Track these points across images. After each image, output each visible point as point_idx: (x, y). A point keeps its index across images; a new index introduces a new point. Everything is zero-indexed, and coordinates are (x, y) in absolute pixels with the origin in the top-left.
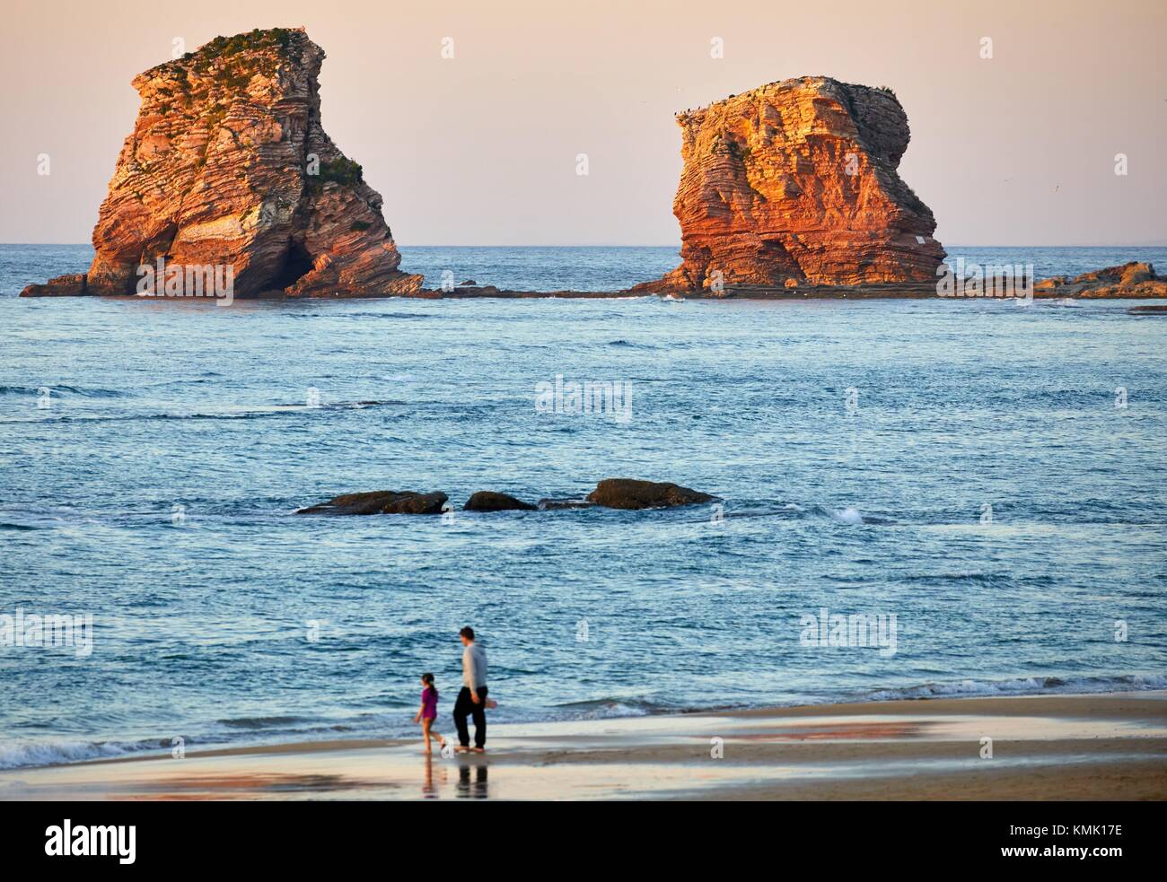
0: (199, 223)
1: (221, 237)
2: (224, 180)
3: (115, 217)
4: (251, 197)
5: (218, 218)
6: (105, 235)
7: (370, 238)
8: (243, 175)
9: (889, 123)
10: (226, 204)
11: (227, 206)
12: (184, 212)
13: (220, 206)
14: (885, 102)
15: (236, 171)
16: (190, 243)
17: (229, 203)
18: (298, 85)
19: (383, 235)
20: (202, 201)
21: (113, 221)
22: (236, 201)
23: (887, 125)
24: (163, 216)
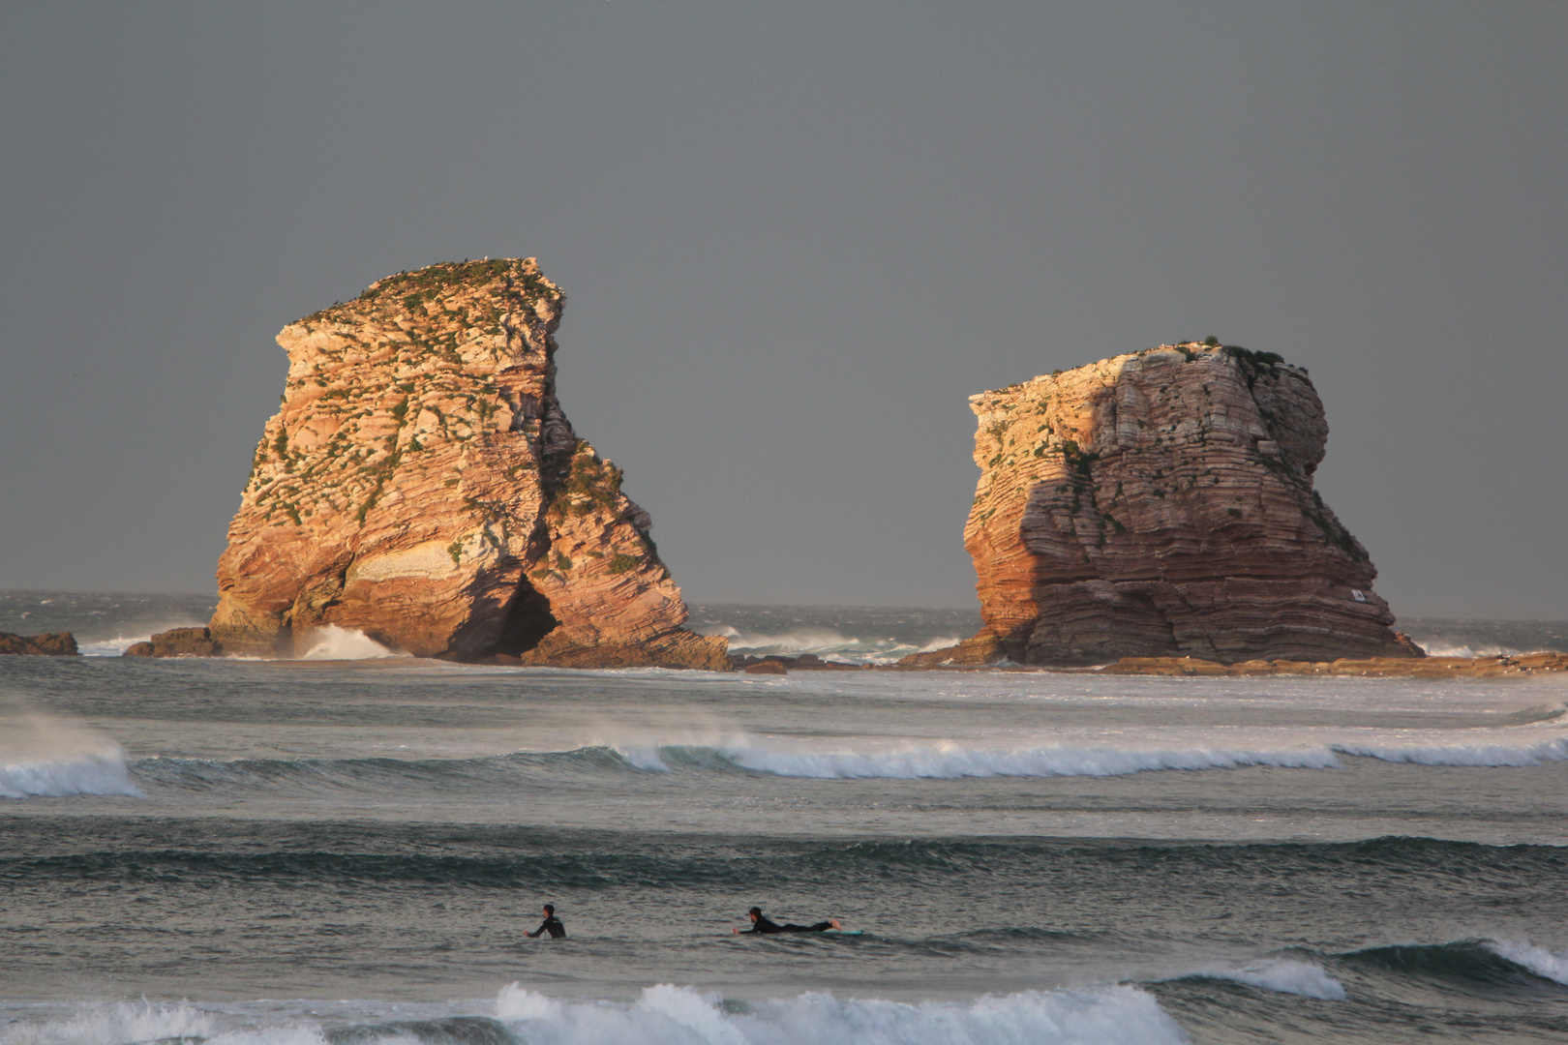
0: (387, 551)
1: (423, 574)
2: (427, 488)
3: (257, 540)
4: (468, 514)
5: (414, 545)
6: (242, 568)
7: (640, 579)
8: (456, 481)
9: (1303, 416)
10: (429, 525)
11: (431, 528)
12: (365, 535)
13: (418, 527)
14: (1296, 384)
15: (446, 475)
16: (376, 583)
17: (435, 523)
18: (533, 345)
19: (659, 576)
20: (393, 520)
21: (253, 548)
22: (445, 521)
23: (1300, 420)
24: (332, 540)
